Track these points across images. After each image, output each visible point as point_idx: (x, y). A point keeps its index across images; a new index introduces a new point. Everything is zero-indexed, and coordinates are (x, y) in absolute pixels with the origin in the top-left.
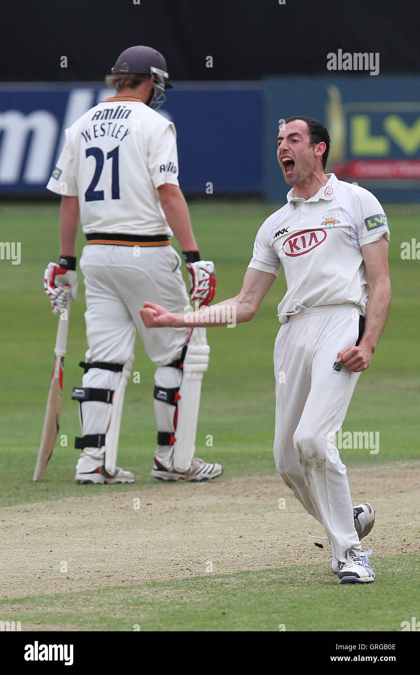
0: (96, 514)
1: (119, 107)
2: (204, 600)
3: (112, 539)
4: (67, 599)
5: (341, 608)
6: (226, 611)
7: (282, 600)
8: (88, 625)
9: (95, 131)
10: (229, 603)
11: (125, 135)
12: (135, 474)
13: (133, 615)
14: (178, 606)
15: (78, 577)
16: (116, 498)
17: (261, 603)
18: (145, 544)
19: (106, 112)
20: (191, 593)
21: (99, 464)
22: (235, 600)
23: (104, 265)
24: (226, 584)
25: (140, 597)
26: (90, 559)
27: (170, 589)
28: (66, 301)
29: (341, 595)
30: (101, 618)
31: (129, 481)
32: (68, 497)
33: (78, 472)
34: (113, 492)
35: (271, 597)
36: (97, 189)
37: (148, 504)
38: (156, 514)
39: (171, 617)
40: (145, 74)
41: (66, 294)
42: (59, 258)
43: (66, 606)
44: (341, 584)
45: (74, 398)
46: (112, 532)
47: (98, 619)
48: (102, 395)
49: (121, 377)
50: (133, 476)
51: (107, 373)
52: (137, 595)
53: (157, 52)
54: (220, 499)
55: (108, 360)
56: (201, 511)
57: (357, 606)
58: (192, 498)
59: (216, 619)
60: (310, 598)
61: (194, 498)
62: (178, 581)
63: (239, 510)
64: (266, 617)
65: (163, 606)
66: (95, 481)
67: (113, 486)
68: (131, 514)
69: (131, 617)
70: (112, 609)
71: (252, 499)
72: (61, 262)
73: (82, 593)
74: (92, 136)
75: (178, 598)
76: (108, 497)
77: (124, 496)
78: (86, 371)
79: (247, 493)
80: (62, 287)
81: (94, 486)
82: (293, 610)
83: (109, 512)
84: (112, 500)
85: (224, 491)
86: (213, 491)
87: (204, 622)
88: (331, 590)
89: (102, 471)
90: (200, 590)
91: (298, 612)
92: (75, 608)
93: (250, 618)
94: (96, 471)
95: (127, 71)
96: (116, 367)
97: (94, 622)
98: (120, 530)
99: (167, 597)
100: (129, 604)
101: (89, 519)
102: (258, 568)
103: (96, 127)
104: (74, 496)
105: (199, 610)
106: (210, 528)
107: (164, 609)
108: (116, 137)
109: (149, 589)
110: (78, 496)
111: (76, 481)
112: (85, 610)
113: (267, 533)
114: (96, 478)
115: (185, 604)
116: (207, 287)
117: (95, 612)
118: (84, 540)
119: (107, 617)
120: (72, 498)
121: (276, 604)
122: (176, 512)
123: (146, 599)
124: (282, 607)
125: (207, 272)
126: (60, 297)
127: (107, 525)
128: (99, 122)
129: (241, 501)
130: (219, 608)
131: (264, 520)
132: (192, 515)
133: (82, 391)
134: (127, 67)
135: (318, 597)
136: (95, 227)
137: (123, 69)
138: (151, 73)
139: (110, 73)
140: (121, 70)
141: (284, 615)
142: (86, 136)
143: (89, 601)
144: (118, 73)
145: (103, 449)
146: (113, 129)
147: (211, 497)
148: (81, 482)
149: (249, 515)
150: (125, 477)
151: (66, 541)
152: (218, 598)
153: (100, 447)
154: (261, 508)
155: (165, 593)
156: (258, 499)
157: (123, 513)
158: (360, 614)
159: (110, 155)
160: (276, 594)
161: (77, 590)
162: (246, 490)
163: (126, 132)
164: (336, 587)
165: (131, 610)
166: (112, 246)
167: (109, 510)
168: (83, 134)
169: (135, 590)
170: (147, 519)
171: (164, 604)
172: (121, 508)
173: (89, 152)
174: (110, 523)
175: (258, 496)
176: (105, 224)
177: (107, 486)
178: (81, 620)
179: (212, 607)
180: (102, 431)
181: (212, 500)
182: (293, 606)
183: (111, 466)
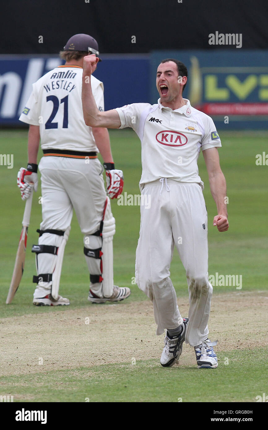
0: (45, 325)
1: (69, 71)
2: (113, 379)
3: (56, 340)
4: (27, 378)
5: (199, 383)
6: (127, 385)
7: (162, 379)
8: (40, 394)
9: (53, 85)
10: (129, 381)
11: (73, 88)
12: (70, 300)
13: (69, 388)
14: (97, 383)
15: (34, 364)
16: (58, 314)
17: (149, 380)
18: (76, 343)
19: (60, 74)
20: (105, 374)
21: (48, 292)
22: (132, 378)
23: (56, 169)
24: (127, 368)
25: (73, 377)
26: (42, 353)
27: (91, 372)
28: (31, 192)
29: (199, 375)
30: (48, 390)
31: (66, 304)
32: (28, 314)
33: (35, 297)
34: (56, 311)
35: (155, 377)
36: (53, 121)
37: (78, 319)
38: (83, 324)
39: (92, 389)
40: (85, 52)
41: (31, 187)
42: (27, 165)
43: (27, 382)
44: (199, 368)
45: (33, 251)
46: (55, 336)
47: (46, 391)
48: (51, 250)
49: (63, 239)
50: (68, 301)
51: (54, 236)
52: (71, 375)
53: (93, 38)
54: (123, 315)
55: (55, 228)
56: (111, 323)
57: (209, 383)
58: (105, 315)
59: (121, 390)
60: (180, 377)
61: (107, 315)
62: (97, 367)
63: (135, 322)
64: (152, 389)
65: (88, 382)
66: (45, 304)
67: (56, 307)
68: (67, 325)
69: (68, 389)
70: (56, 384)
71: (143, 315)
72: (28, 168)
73: (37, 374)
74: (51, 88)
75: (97, 377)
76: (53, 314)
77: (63, 313)
78: (41, 235)
79: (140, 311)
80: (29, 183)
81: (44, 307)
82: (169, 384)
83: (53, 323)
84: (56, 316)
85: (125, 310)
86: (119, 310)
87: (113, 392)
88: (193, 372)
89: (50, 297)
90: (111, 372)
91: (172, 386)
92: (32, 383)
93: (142, 389)
94: (46, 297)
95: (73, 49)
96: (60, 233)
97: (45, 392)
98: (60, 335)
99: (90, 376)
100: (66, 381)
101: (41, 328)
102: (147, 359)
103: (53, 83)
104: (31, 313)
105: (110, 384)
106: (117, 333)
107: (88, 384)
108: (67, 90)
109: (79, 372)
110: (34, 313)
111: (33, 304)
112: (38, 385)
113: (153, 336)
114: (46, 301)
115: (101, 380)
116: (118, 186)
117: (45, 386)
118: (38, 341)
119: (52, 389)
120: (30, 314)
121: (158, 381)
122: (96, 323)
123: (77, 378)
124: (162, 383)
125: (119, 176)
126: (27, 189)
127: (52, 331)
128: (55, 80)
129: (136, 317)
130: (123, 384)
131: (151, 328)
132: (105, 325)
133: (38, 247)
134: (74, 47)
135: (185, 376)
136: (50, 145)
137: (71, 47)
138: (88, 51)
139: (63, 50)
140: (70, 48)
141: (163, 387)
142: (47, 88)
143: (41, 379)
144: (67, 50)
145: (51, 283)
146: (64, 84)
147: (117, 314)
148: (37, 304)
149: (142, 325)
150: (64, 301)
151: (27, 342)
152: (122, 377)
153: (49, 282)
154: (149, 321)
155: (89, 374)
156: (147, 315)
157: (63, 324)
158: (211, 387)
159: (62, 101)
160: (158, 375)
161: (33, 372)
162: (140, 310)
163: (73, 87)
164: (196, 370)
165: (68, 385)
166: (63, 158)
167: (53, 322)
168: (44, 87)
169: (70, 372)
170: (77, 327)
171: (88, 381)
172: (61, 321)
173: (49, 98)
174: (54, 330)
175: (147, 314)
176: (58, 143)
177: (52, 307)
178: (36, 391)
179: (118, 382)
180: (50, 272)
181: (118, 316)
182: (169, 382)
183: (55, 294)
